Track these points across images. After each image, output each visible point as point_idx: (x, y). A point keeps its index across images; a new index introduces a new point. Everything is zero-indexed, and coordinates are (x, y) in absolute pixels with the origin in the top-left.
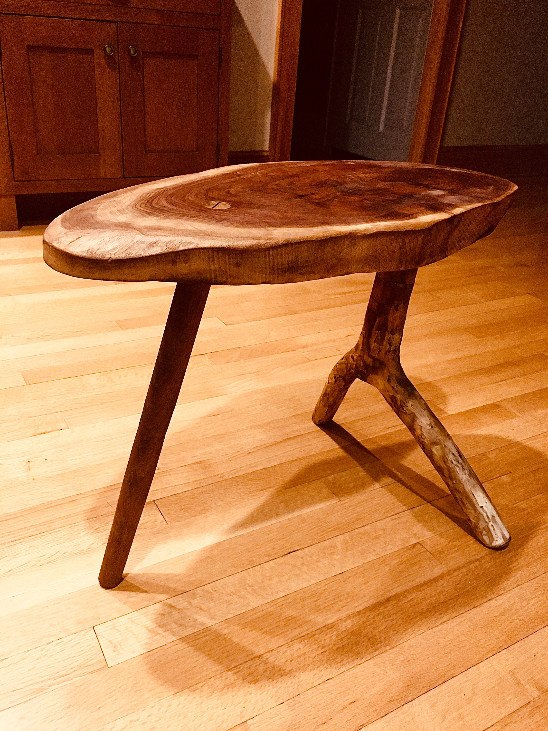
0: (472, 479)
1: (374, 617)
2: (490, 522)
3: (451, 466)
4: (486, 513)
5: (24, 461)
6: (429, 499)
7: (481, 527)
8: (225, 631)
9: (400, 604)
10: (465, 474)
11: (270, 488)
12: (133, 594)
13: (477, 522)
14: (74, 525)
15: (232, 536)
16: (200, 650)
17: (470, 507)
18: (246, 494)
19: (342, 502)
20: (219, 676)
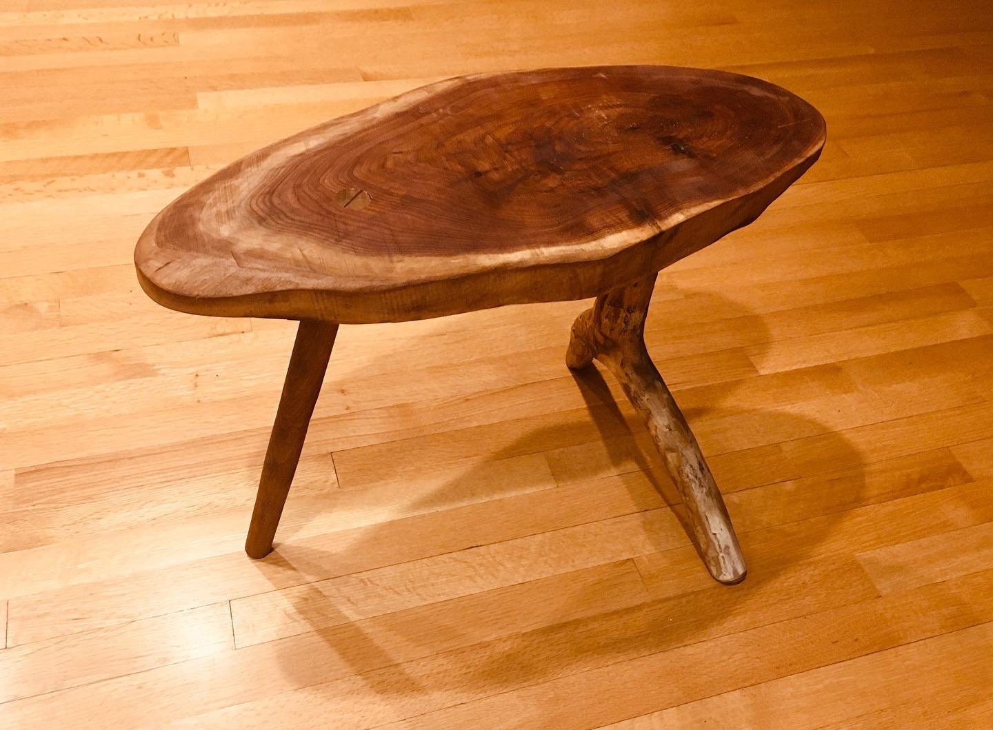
0: (710, 498)
1: (539, 643)
2: (721, 552)
3: (686, 480)
4: (718, 542)
5: (190, 374)
6: (672, 502)
7: (710, 555)
8: (370, 631)
9: (577, 631)
10: (702, 492)
11: (475, 455)
12: (280, 569)
13: (707, 550)
14: (233, 471)
15: (410, 515)
16: (336, 646)
17: (701, 531)
18: (444, 460)
19: (560, 489)
20: (346, 679)
